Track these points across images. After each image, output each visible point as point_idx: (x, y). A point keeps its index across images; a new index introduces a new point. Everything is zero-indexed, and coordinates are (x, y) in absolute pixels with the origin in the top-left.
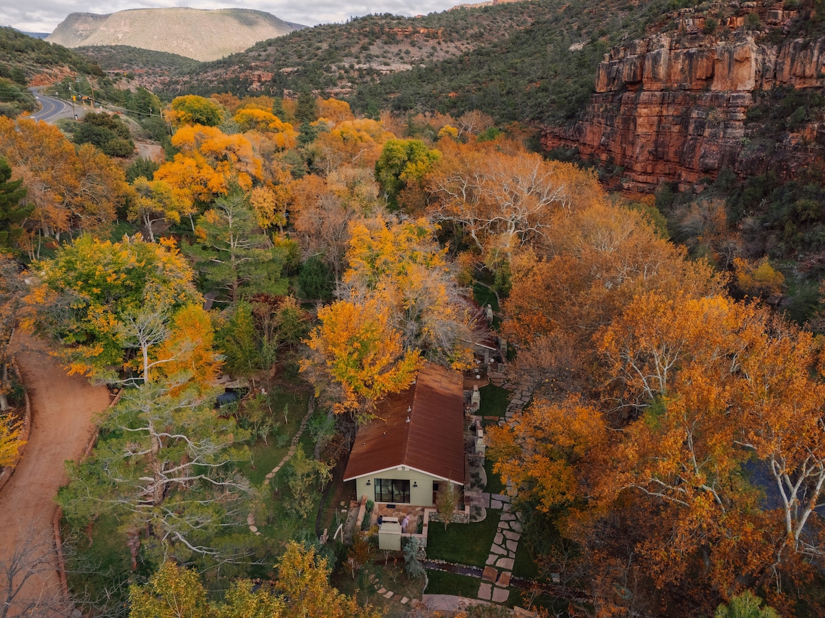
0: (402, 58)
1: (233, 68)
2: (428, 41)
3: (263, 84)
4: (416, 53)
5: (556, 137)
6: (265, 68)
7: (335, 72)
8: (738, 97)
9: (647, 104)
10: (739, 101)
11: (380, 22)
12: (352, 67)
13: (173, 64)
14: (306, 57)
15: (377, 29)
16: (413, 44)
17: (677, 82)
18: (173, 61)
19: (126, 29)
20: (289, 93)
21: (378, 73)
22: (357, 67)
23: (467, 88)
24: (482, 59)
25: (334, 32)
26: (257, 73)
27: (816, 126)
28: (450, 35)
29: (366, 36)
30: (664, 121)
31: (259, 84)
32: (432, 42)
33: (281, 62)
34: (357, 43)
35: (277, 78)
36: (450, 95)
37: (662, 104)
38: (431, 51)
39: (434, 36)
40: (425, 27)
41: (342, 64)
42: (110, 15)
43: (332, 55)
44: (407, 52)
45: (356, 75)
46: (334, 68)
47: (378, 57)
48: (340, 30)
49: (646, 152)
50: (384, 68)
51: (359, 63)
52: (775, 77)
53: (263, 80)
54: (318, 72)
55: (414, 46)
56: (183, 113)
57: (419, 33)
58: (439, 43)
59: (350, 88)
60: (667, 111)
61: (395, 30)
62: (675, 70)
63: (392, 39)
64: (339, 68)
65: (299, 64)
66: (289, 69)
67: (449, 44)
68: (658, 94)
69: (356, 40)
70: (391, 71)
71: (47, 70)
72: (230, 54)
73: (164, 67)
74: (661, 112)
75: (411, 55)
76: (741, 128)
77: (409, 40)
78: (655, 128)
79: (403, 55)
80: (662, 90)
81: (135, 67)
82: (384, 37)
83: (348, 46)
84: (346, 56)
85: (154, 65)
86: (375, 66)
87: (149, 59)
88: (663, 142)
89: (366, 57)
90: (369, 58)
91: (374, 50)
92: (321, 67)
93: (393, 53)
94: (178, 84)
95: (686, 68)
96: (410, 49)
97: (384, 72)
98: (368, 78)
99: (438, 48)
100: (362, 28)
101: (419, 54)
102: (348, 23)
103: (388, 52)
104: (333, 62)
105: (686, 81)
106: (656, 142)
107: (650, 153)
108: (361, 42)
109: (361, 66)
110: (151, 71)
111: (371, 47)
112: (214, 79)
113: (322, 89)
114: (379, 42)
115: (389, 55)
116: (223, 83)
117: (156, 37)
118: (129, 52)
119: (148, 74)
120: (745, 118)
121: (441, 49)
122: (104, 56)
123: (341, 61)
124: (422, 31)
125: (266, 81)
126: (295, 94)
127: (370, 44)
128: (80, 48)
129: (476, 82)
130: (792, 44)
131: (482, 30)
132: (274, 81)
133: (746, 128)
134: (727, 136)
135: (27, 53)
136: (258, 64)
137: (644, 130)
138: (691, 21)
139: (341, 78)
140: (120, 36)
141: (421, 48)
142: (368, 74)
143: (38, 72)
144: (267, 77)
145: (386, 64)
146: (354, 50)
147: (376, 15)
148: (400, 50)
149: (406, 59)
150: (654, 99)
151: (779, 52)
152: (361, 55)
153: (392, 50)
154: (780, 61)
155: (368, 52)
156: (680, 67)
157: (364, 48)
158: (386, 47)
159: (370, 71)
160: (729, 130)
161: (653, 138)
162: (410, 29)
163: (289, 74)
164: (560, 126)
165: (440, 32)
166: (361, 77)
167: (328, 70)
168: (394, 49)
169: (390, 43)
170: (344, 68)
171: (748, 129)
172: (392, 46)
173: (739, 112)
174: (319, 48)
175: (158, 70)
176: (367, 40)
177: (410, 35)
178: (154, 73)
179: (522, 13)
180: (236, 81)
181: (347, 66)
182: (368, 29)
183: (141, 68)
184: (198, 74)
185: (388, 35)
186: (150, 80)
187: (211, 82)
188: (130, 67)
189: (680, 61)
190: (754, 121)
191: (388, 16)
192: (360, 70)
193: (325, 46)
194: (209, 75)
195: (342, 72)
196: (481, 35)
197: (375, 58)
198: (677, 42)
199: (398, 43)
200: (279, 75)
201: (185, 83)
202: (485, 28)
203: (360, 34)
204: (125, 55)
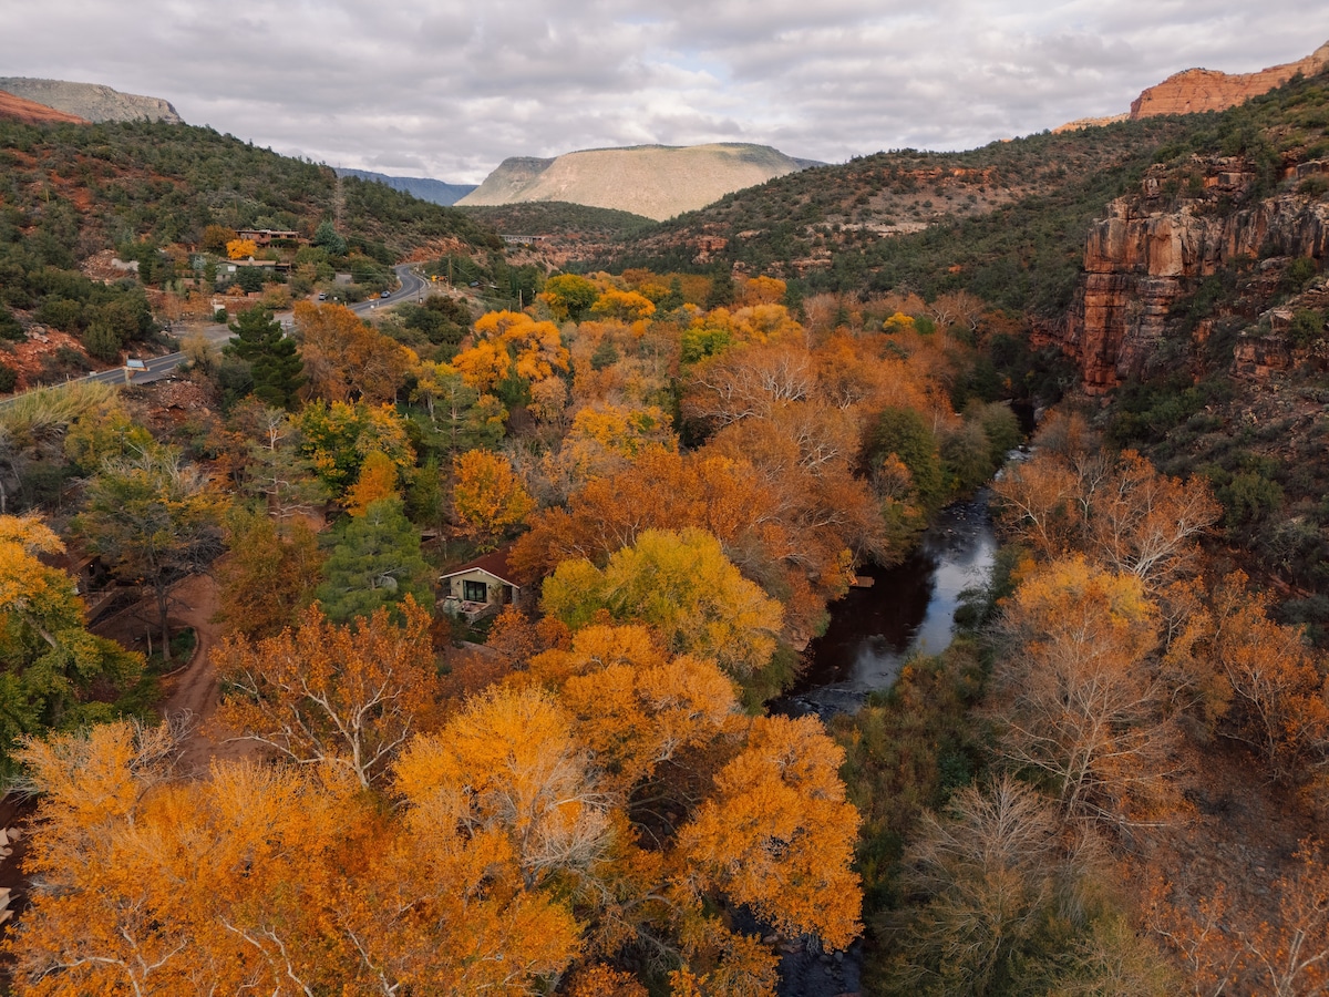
0: (917, 214)
1: (681, 232)
2: (964, 187)
3: (712, 253)
4: (940, 206)
5: (1043, 332)
6: (719, 232)
7: (810, 236)
8: (1157, 285)
9: (1095, 290)
10: (1158, 290)
11: (892, 162)
12: (836, 228)
13: (617, 225)
14: (776, 216)
15: (886, 173)
16: (939, 193)
17: (1133, 261)
18: (619, 220)
19: (572, 177)
20: (740, 266)
21: (875, 236)
22: (844, 228)
23: (980, 259)
24: (1028, 213)
25: (823, 179)
26: (706, 238)
27: (1209, 323)
28: (1005, 176)
29: (868, 183)
30: (1116, 313)
31: (707, 254)
32: (970, 189)
33: (741, 224)
34: (852, 193)
35: (732, 245)
36: (953, 269)
37: (1112, 290)
38: (967, 202)
39: (977, 179)
40: (962, 167)
41: (820, 225)
42: (555, 159)
43: (810, 214)
44: (928, 205)
45: (840, 239)
46: (810, 230)
47: (879, 213)
48: (832, 176)
49: (1093, 355)
50: (884, 228)
51: (846, 223)
52: (1219, 258)
53: (713, 248)
54: (787, 236)
55: (940, 195)
56: (554, 295)
57: (952, 175)
58: (982, 190)
59: (829, 258)
60: (1119, 299)
61: (915, 172)
62: (1131, 246)
63: (908, 186)
64: (818, 230)
65: (763, 226)
66: (750, 233)
67: (999, 191)
68: (1106, 277)
69: (853, 189)
70: (896, 233)
71: (431, 243)
72: (680, 213)
73: (606, 230)
74: (1113, 301)
75: (933, 209)
76: (1159, 324)
77: (934, 187)
78: (1103, 322)
79: (920, 209)
80: (1114, 273)
81: (569, 231)
82: (896, 184)
83: (839, 198)
84: (832, 212)
85: (592, 228)
86: (871, 226)
87: (588, 219)
88: (1114, 341)
89: (860, 214)
90: (865, 215)
91: (876, 203)
92: (792, 230)
93: (904, 206)
94: (610, 254)
95: (1144, 243)
96: (934, 200)
97: (885, 235)
98: (858, 244)
99: (979, 198)
100: (865, 172)
101: (946, 207)
102: (845, 166)
103: (897, 206)
104: (811, 223)
105: (1143, 261)
106: (1105, 341)
107: (1097, 355)
108: (859, 193)
109: (850, 226)
110: (587, 236)
111: (871, 199)
112: (654, 247)
113: (786, 260)
114: (886, 191)
115: (898, 210)
116: (664, 253)
117: (608, 187)
118: (565, 210)
119: (584, 240)
120: (1165, 311)
121: (984, 199)
122: (531, 216)
123: (821, 220)
124: (956, 173)
125: (717, 250)
126: (748, 268)
127: (872, 194)
128: (504, 206)
129: (998, 250)
130: (1236, 217)
131: (1064, 167)
132: (727, 249)
133: (1166, 325)
134: (1142, 335)
135: (413, 222)
136: (712, 225)
137: (1092, 325)
138: (1155, 181)
139: (817, 244)
140: (563, 187)
141: (950, 199)
142: (859, 238)
143: (421, 246)
144: (719, 243)
145: (889, 223)
146: (845, 204)
147: (890, 152)
148: (917, 203)
149: (923, 215)
150: (1102, 284)
151: (1223, 226)
152: (855, 212)
153: (905, 203)
154: (1224, 238)
155: (866, 207)
156: (1136, 242)
157: (862, 201)
158: (896, 199)
159: (863, 234)
160: (1144, 328)
161: (1102, 336)
162: (939, 170)
163: (748, 239)
164: (1050, 317)
165: (986, 172)
166: (847, 243)
167: (802, 233)
168: (908, 200)
169: (904, 192)
170: (824, 230)
171: (1170, 326)
172: (905, 196)
173: (1156, 304)
174: (796, 203)
175: (597, 234)
176: (868, 189)
177: (937, 179)
178: (591, 239)
179: (1149, 136)
180: (681, 250)
181: (829, 227)
182: (871, 173)
183: (576, 232)
184: (637, 240)
185: (903, 180)
186: (585, 248)
187: (650, 251)
188: (562, 231)
189: (1137, 235)
190: (1179, 316)
191: (909, 153)
192: (848, 232)
193: (806, 199)
194: (650, 243)
195: (821, 235)
196: (1061, 174)
197: (873, 215)
198: (1135, 209)
199: (915, 191)
200: (734, 241)
201: (619, 252)
202: (1070, 164)
203: (859, 180)
204: (558, 215)
